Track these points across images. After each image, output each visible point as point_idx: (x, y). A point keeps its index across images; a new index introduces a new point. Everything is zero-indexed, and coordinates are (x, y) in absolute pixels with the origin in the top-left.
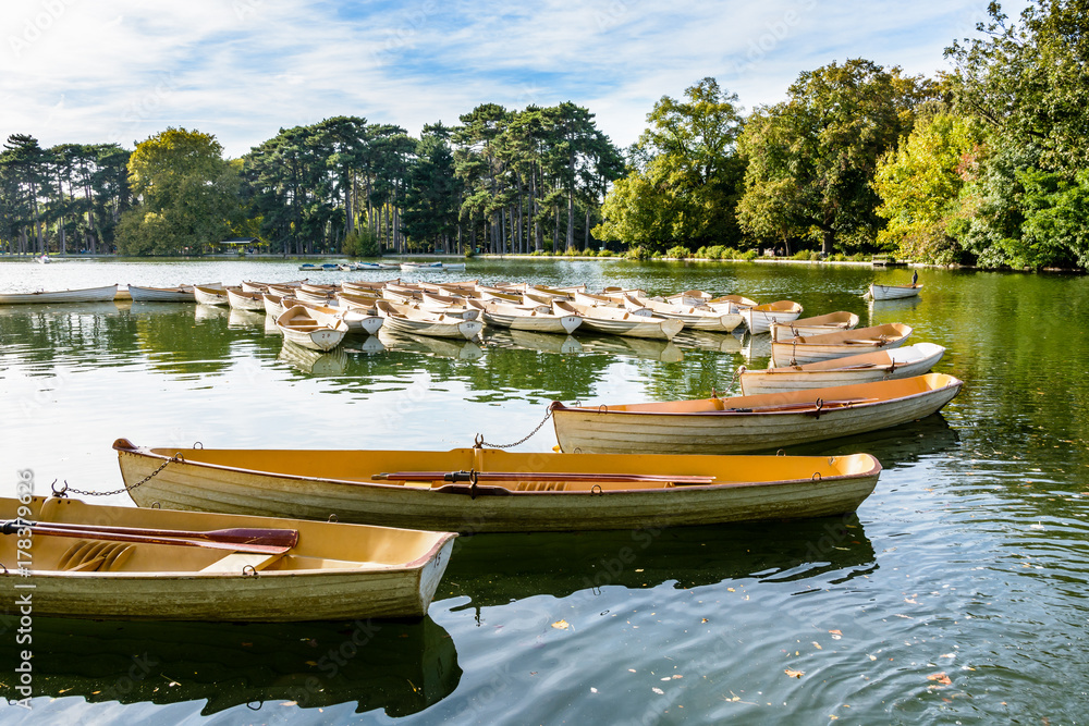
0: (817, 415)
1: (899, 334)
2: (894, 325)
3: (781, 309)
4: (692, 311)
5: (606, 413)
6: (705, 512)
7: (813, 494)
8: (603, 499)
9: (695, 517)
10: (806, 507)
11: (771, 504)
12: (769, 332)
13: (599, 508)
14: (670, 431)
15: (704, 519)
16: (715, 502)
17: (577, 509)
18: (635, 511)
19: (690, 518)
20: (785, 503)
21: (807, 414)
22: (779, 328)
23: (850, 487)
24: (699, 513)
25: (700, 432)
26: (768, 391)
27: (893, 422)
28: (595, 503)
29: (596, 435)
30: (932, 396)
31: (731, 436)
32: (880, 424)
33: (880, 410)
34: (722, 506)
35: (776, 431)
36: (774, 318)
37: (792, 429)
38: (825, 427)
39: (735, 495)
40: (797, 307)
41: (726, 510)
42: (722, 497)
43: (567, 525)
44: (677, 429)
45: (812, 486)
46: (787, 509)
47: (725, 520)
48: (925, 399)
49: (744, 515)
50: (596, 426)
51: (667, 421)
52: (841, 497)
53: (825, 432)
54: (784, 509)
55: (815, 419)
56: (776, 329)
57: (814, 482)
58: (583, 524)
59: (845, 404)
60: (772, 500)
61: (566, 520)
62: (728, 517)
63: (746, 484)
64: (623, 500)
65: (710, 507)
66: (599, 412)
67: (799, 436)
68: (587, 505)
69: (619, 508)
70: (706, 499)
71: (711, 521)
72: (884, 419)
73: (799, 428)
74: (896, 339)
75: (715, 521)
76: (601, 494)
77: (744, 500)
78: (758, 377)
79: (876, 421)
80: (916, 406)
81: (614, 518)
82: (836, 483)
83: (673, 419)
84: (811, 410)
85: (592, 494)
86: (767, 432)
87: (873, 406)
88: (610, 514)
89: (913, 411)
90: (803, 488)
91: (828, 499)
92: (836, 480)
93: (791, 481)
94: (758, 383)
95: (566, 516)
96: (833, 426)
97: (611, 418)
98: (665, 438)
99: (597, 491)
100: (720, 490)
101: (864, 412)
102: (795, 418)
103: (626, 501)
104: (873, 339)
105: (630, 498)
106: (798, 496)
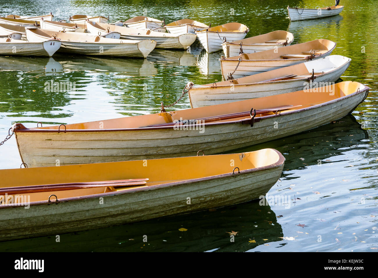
0: (251, 123)
1: (325, 48)
2: (320, 41)
3: (231, 30)
4: (148, 32)
5: (65, 132)
6: (147, 209)
7: (234, 185)
8: (59, 207)
9: (138, 215)
10: (228, 197)
11: (201, 197)
12: (221, 51)
13: (55, 215)
14: (124, 144)
15: (145, 216)
16: (154, 200)
17: (35, 217)
18: (87, 214)
19: (135, 216)
20: (211, 195)
21: (243, 123)
22: (231, 47)
23: (262, 177)
24: (142, 211)
25: (151, 144)
26: (213, 103)
27: (315, 125)
28: (53, 211)
29: (57, 152)
30: (345, 101)
31: (178, 146)
32: (304, 128)
33: (304, 115)
34: (161, 203)
35: (217, 139)
36: (225, 38)
37: (231, 136)
38: (258, 133)
39: (171, 193)
40: (243, 28)
41: (163, 206)
42: (160, 195)
43: (27, 233)
44: (130, 142)
45: (233, 179)
46: (213, 200)
47: (163, 214)
48: (340, 104)
49: (178, 209)
50: (56, 144)
51: (121, 136)
52: (255, 186)
53: (259, 138)
54: (210, 201)
55: (249, 127)
56: (228, 48)
57: (234, 176)
58: (41, 231)
59: (274, 112)
60: (201, 194)
61: (26, 229)
62: (165, 212)
63: (180, 182)
64: (77, 206)
65: (150, 205)
66: (59, 132)
67: (237, 142)
68: (46, 213)
69: (73, 213)
70: (148, 198)
71: (151, 217)
72: (307, 123)
73: (236, 135)
74: (323, 52)
75: (155, 216)
76: (57, 203)
77: (178, 196)
78: (204, 91)
79: (301, 125)
80: (333, 111)
81: (68, 223)
82: (251, 175)
83: (126, 133)
84: (246, 119)
85: (49, 204)
86: (209, 140)
87: (298, 112)
88: (65, 219)
89: (331, 114)
90: (226, 181)
91: (245, 189)
92: (251, 172)
93: (216, 176)
94: (204, 97)
95: (26, 225)
96: (265, 132)
97: (70, 136)
98: (120, 151)
99: (53, 200)
100: (159, 189)
101: (291, 118)
102: (232, 127)
103: (79, 207)
104: (304, 54)
105: (83, 204)
106: (222, 189)
